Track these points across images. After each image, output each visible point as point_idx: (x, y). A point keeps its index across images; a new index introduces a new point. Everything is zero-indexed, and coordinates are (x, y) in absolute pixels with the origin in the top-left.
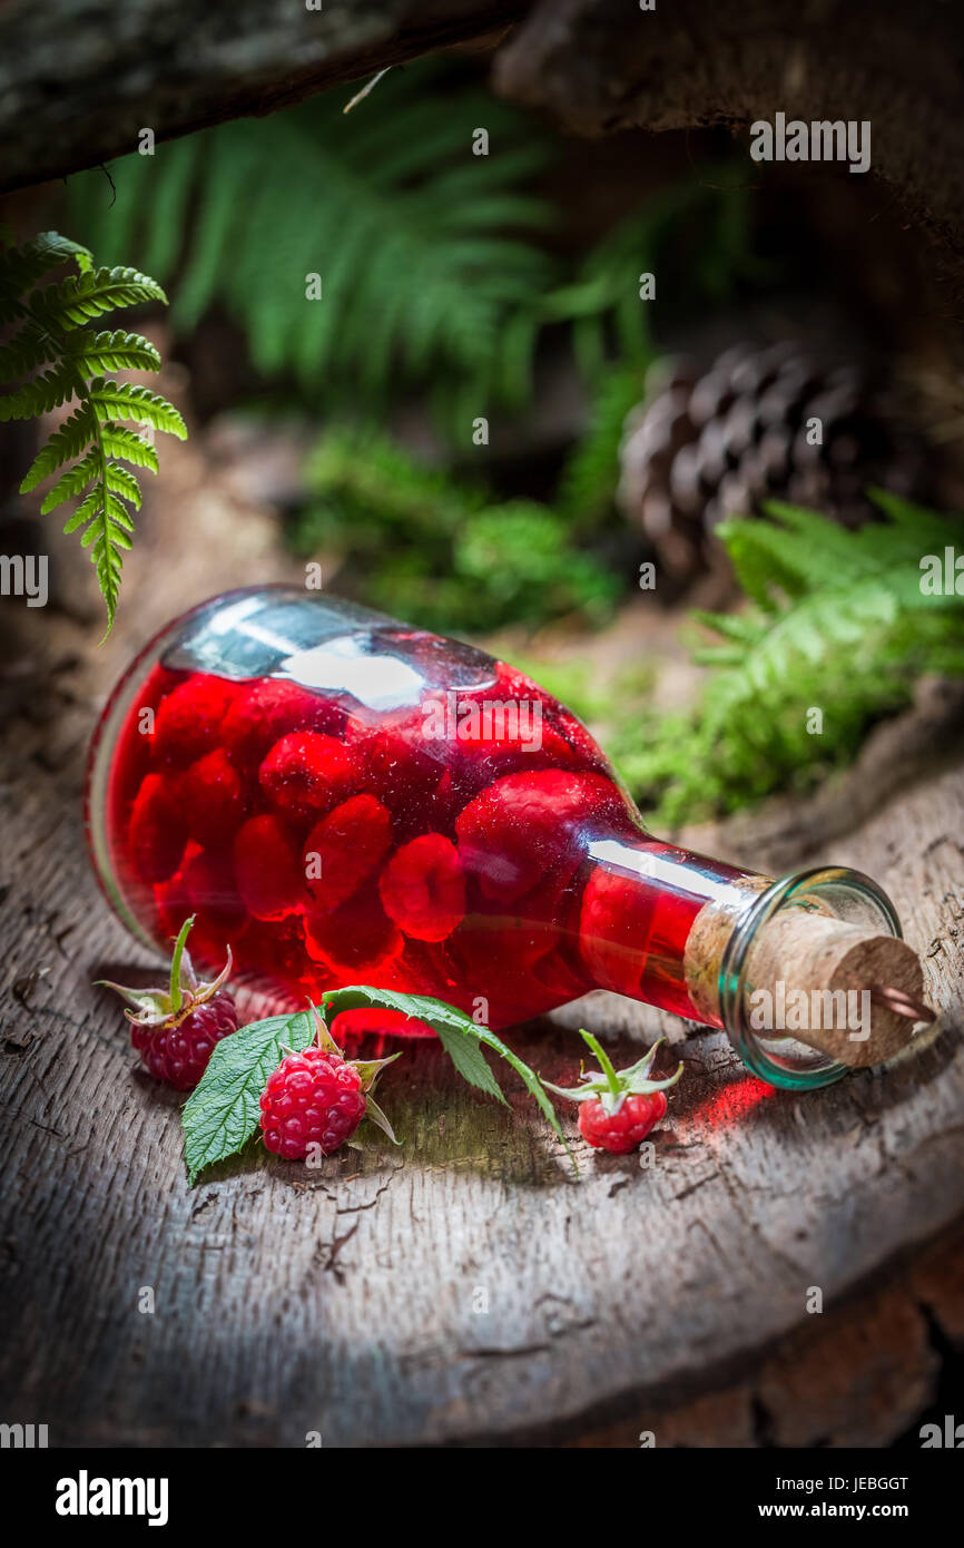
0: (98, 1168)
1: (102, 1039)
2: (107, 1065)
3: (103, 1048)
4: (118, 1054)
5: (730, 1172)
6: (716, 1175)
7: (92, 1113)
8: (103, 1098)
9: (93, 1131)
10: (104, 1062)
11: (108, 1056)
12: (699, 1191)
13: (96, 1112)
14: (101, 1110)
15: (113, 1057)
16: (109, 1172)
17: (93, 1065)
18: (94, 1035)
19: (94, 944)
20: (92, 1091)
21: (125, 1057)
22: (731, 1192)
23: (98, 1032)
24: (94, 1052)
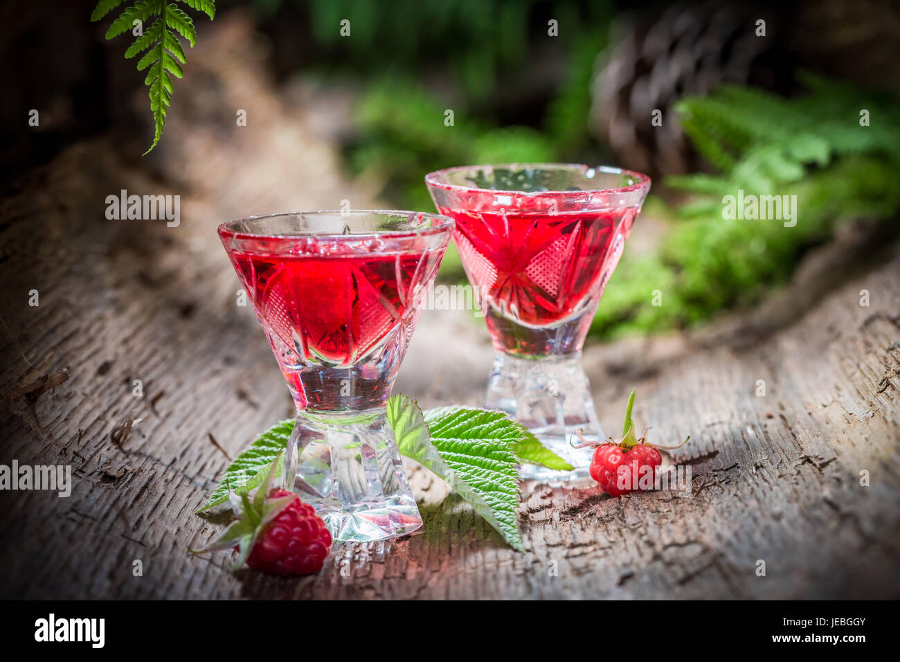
0: (178, 572)
1: (185, 477)
2: (189, 496)
3: (186, 483)
4: (199, 488)
5: (722, 562)
6: (710, 566)
7: (175, 531)
8: (185, 520)
9: (175, 544)
10: (187, 494)
11: (191, 490)
12: (697, 579)
13: (179, 530)
14: (182, 529)
15: (195, 490)
16: (188, 576)
17: (178, 495)
18: (179, 473)
19: (183, 409)
20: (176, 514)
21: (205, 491)
22: (725, 577)
23: (183, 472)
24: (179, 486)
